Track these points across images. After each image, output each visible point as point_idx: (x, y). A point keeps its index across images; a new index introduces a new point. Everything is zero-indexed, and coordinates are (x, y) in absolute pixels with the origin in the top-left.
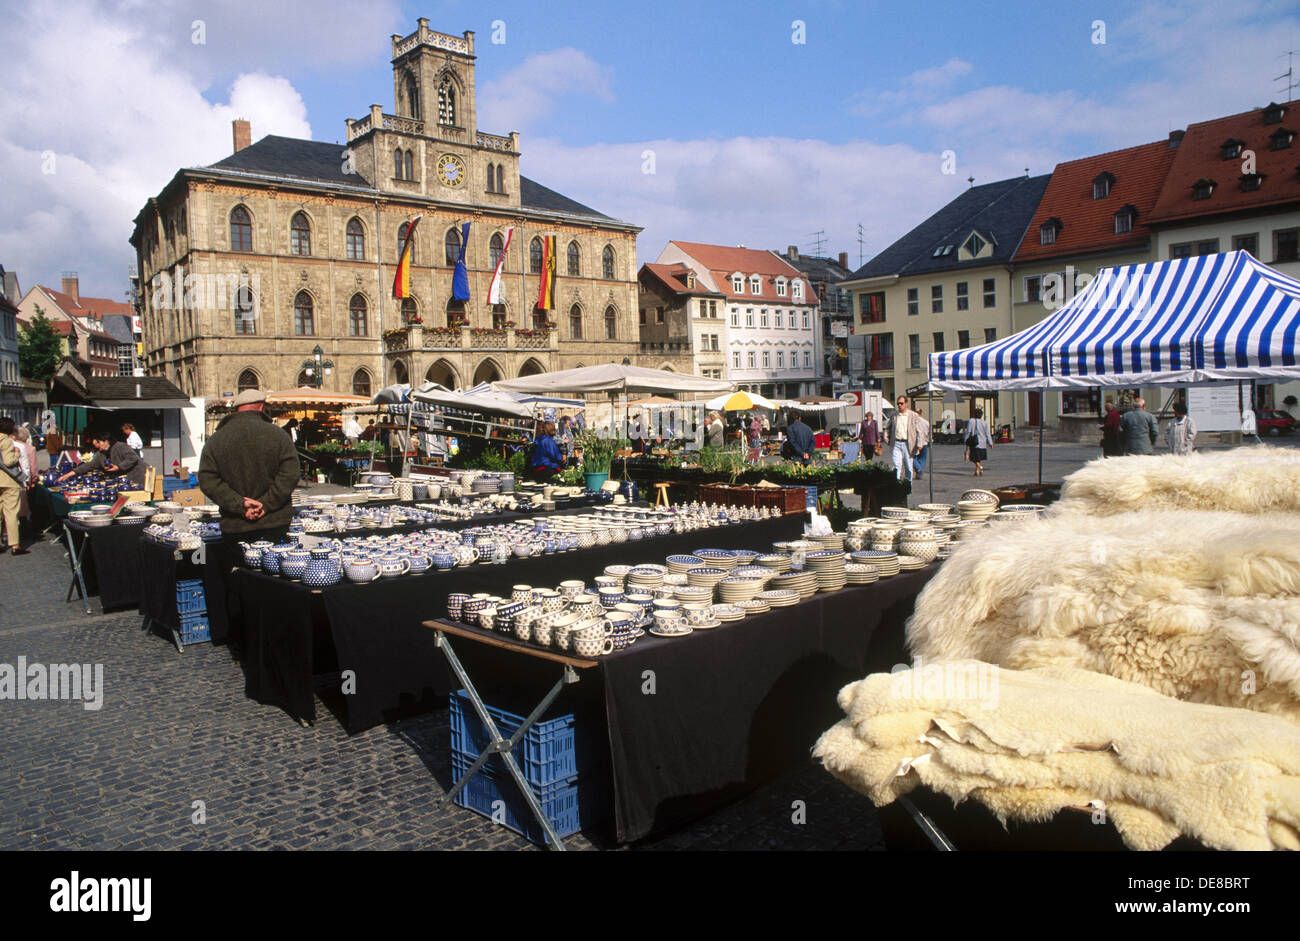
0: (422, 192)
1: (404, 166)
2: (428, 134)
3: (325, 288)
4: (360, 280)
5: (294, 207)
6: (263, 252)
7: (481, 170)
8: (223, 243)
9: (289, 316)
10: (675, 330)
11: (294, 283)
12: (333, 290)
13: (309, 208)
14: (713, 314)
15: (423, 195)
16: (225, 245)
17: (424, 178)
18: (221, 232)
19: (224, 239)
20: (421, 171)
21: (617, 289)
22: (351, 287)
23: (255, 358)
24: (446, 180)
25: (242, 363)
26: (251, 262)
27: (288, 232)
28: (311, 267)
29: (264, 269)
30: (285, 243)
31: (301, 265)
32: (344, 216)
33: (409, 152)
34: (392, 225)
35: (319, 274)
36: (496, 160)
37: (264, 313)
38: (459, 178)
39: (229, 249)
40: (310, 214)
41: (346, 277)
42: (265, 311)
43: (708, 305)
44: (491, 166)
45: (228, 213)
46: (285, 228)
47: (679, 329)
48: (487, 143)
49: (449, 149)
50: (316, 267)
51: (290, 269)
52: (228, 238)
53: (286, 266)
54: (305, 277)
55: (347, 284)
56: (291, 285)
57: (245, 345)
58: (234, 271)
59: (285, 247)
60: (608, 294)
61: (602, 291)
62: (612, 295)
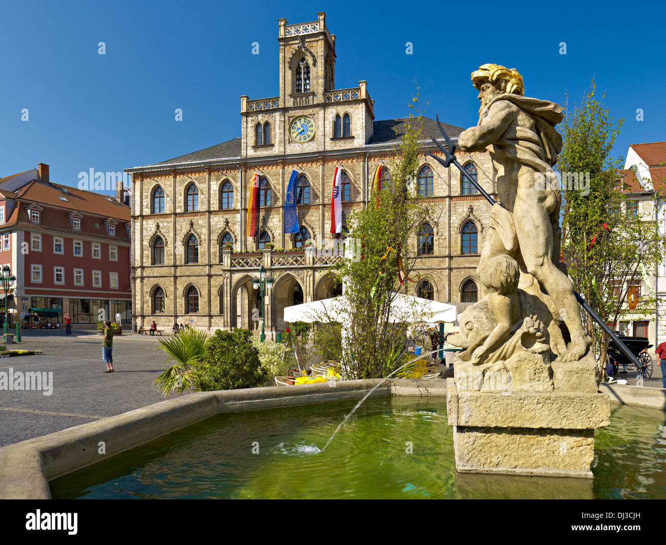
1: (262, 135)
2: (283, 106)
3: (204, 231)
4: (227, 222)
5: (186, 181)
6: (168, 213)
8: (147, 210)
9: (181, 251)
11: (184, 230)
12: (209, 231)
13: (196, 179)
15: (276, 153)
17: (277, 140)
18: (146, 203)
19: (147, 208)
20: (275, 135)
22: (221, 228)
23: (162, 279)
24: (298, 137)
25: (154, 282)
26: (161, 220)
27: (182, 197)
28: (196, 218)
29: (167, 222)
30: (181, 204)
31: (189, 218)
32: (218, 181)
33: (267, 124)
35: (201, 222)
36: (343, 109)
39: (149, 213)
40: (197, 183)
41: (218, 222)
44: (337, 117)
45: (150, 191)
46: (181, 195)
48: (335, 98)
49: (299, 113)
50: (198, 218)
51: (182, 220)
52: (149, 206)
53: (179, 219)
54: (191, 225)
55: (218, 226)
57: (156, 271)
58: (152, 226)
59: (180, 207)
60: (466, 210)
61: (458, 207)
62: (471, 210)
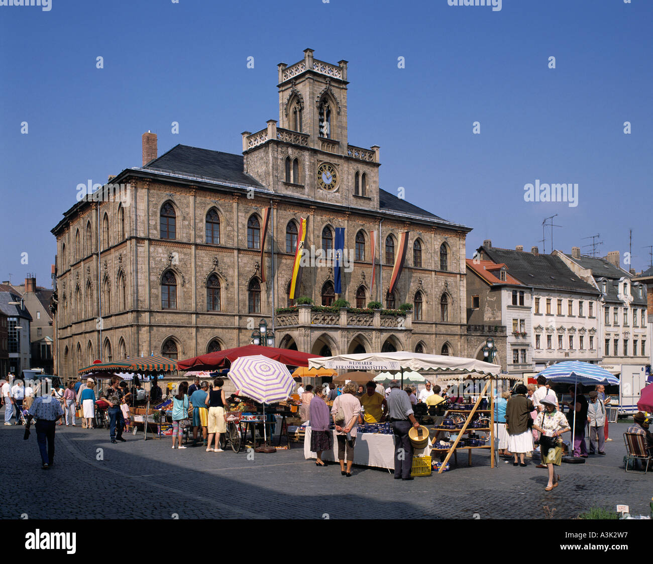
0: (305, 195)
1: (292, 172)
2: (311, 146)
3: (231, 272)
4: (258, 266)
5: (208, 204)
6: (185, 241)
7: (350, 177)
8: (155, 232)
9: (203, 295)
10: (490, 315)
11: (207, 268)
12: (236, 274)
13: (220, 206)
14: (522, 302)
15: (304, 197)
16: (156, 234)
17: (307, 183)
18: (154, 223)
19: (156, 229)
20: (305, 177)
21: (451, 280)
22: (250, 271)
23: (177, 329)
24: (323, 185)
25: (166, 333)
26: (175, 249)
27: (203, 225)
28: (221, 254)
29: (185, 254)
30: (201, 234)
31: (213, 253)
32: (247, 213)
33: (296, 161)
34: (282, 221)
35: (226, 260)
36: (362, 169)
37: (184, 291)
38: (333, 183)
39: (158, 237)
40: (221, 210)
41: (247, 264)
42: (185, 290)
43: (518, 294)
44: (357, 174)
45: (159, 207)
46: (201, 221)
47: (493, 314)
48: (354, 154)
49: (326, 159)
50: (224, 254)
51: (204, 255)
52: (159, 227)
53: (201, 253)
54: (216, 263)
55: (247, 269)
56: (205, 269)
57: (169, 319)
58: (162, 255)
59: (201, 237)
60: (443, 284)
61: (439, 281)
62: (446, 285)
